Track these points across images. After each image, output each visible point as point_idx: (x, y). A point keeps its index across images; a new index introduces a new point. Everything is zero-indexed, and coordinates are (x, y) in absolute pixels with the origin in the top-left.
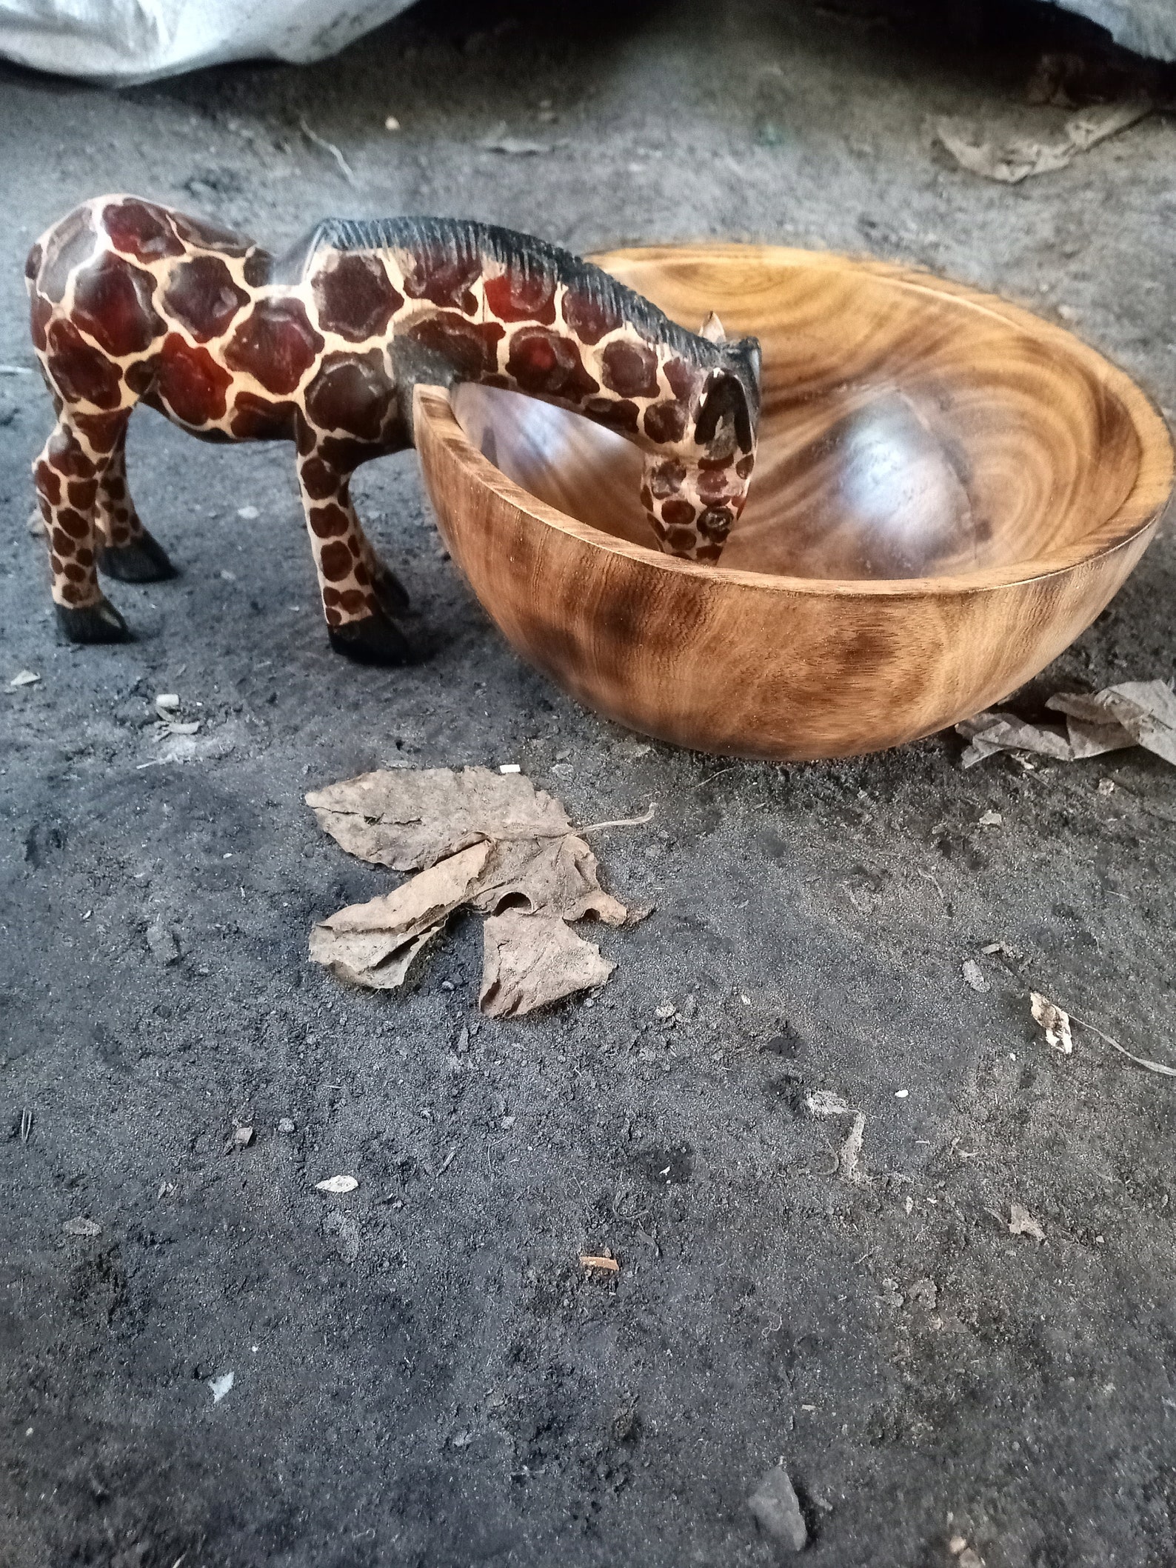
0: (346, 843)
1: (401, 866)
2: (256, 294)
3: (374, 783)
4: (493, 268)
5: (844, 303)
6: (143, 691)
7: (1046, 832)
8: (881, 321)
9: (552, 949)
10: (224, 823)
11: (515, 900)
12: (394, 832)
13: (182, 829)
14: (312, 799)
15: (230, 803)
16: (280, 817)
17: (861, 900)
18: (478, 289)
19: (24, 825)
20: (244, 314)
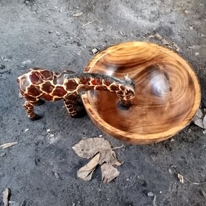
0: (79, 155)
1: (88, 158)
2: (56, 86)
3: (81, 142)
4: (92, 79)
5: (147, 51)
6: (45, 129)
7: (181, 142)
8: (153, 53)
9: (111, 170)
10: (62, 154)
11: (105, 162)
12: (86, 152)
13: (56, 156)
14: (73, 148)
15: (61, 150)
16: (69, 152)
17: (154, 158)
18: (90, 82)
19: (34, 159)
20: (54, 89)
